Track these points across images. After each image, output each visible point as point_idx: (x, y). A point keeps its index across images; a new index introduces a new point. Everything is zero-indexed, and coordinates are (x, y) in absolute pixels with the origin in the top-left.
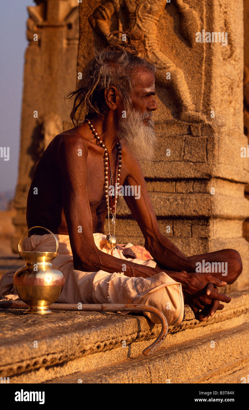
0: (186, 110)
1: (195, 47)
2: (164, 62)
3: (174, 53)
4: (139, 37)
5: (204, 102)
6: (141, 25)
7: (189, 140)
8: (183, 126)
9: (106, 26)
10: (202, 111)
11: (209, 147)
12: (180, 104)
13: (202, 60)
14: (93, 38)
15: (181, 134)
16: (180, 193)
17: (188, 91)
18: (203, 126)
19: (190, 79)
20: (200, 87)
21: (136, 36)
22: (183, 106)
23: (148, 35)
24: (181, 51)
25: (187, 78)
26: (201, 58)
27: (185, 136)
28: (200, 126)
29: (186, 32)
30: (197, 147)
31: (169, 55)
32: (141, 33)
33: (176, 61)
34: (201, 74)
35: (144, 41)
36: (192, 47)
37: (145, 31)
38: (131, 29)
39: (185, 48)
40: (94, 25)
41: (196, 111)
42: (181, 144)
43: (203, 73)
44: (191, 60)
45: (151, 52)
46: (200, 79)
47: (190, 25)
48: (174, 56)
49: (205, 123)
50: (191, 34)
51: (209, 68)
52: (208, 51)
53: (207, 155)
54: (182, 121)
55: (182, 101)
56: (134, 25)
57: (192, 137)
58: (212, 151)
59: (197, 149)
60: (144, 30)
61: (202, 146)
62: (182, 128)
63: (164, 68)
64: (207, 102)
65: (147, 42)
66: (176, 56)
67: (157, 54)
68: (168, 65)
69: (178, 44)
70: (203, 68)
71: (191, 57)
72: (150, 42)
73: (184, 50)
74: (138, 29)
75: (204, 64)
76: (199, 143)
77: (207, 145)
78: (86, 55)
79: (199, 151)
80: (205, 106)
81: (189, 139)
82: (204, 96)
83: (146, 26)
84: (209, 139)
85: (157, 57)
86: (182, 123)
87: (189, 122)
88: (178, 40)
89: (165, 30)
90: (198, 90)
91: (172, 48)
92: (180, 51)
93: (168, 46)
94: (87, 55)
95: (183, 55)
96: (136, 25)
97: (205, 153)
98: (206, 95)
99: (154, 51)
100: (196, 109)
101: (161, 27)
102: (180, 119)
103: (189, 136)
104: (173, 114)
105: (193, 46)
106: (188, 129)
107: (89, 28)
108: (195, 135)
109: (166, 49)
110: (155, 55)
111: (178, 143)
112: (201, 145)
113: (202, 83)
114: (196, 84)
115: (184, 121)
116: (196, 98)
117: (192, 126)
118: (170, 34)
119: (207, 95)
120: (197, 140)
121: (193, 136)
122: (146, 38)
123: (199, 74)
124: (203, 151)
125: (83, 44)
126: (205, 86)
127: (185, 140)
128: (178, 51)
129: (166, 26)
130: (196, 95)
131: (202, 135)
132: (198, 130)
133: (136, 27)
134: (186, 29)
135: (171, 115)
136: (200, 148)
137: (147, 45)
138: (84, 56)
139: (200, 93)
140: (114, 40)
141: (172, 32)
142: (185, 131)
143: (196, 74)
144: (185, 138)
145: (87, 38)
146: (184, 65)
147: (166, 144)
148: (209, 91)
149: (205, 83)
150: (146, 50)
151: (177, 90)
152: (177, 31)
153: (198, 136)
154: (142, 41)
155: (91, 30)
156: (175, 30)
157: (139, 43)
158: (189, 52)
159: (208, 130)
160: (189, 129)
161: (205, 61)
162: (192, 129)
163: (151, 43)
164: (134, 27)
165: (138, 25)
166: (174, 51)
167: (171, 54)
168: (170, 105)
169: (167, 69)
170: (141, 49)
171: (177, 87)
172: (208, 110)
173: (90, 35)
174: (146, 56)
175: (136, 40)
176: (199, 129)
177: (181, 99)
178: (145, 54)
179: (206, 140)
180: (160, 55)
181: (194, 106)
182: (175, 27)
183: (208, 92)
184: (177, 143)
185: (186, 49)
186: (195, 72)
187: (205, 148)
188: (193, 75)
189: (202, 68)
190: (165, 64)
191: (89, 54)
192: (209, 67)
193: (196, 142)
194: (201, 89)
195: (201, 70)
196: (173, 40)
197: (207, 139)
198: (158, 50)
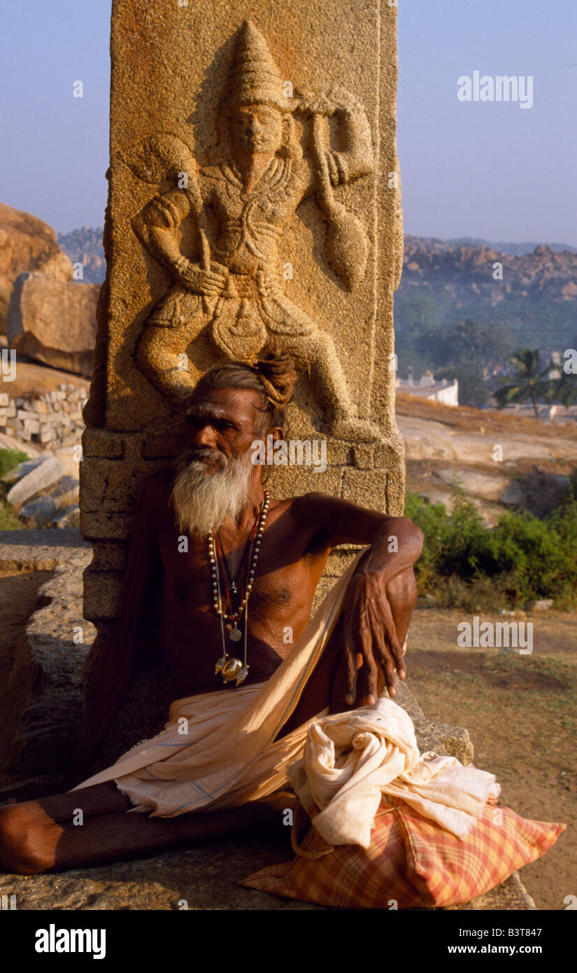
0: (344, 418)
1: (356, 292)
2: (299, 322)
3: (313, 302)
4: (248, 270)
5: (375, 400)
6: (253, 246)
7: (352, 477)
8: (339, 448)
9: (171, 241)
10: (371, 417)
11: (391, 490)
12: (333, 405)
13: (370, 318)
14: (143, 264)
15: (335, 464)
16: (331, 576)
17: (344, 377)
18: (378, 448)
19: (346, 354)
20: (366, 370)
21: (242, 268)
22: (337, 409)
23: (266, 266)
24: (328, 297)
25: (340, 352)
26: (368, 314)
27: (343, 469)
28: (371, 449)
29: (341, 260)
30: (367, 491)
31: (304, 305)
32: (252, 262)
33: (317, 318)
34: (368, 345)
35: (258, 276)
36: (351, 291)
37: (262, 259)
38: (232, 252)
39: (337, 291)
40: (146, 237)
41: (359, 418)
42: (336, 484)
43: (373, 344)
44: (348, 316)
45: (270, 298)
46: (367, 355)
47: (350, 247)
48: (314, 308)
49: (381, 444)
50: (351, 266)
51: (385, 333)
52: (381, 301)
53: (388, 506)
54: (336, 438)
55: (337, 401)
56: (240, 244)
57: (358, 471)
58: (398, 498)
59: (367, 494)
60: (260, 255)
61: (377, 488)
62: (336, 454)
63: (302, 334)
64: (381, 401)
65: (263, 279)
66: (317, 307)
67: (283, 305)
68: (308, 328)
69: (322, 283)
70: (373, 332)
71: (350, 310)
72: (268, 279)
73: (334, 296)
74: (247, 254)
75: (374, 326)
76: (371, 483)
77: (386, 487)
78: (129, 299)
79: (371, 498)
80: (376, 408)
81: (352, 475)
82: (374, 387)
83: (263, 247)
84: (391, 474)
85: (284, 311)
86: (337, 443)
87: (351, 442)
88: (321, 274)
89: (294, 253)
90: (362, 375)
91: (309, 291)
92: (326, 297)
93: (300, 286)
94: (131, 298)
95: (333, 305)
96: (243, 245)
97: (384, 502)
98: (377, 387)
99: (276, 298)
100: (360, 414)
101: (287, 247)
102: (331, 435)
103: (352, 468)
104: (314, 423)
105: (354, 290)
106: (348, 455)
107: (133, 243)
108: (362, 465)
109: (296, 293)
110: (279, 306)
111: (330, 482)
112: (375, 486)
113: (370, 363)
114: (359, 365)
115: (341, 439)
116: (358, 392)
117: (357, 449)
118: (304, 262)
119: (380, 387)
120: (368, 477)
121: (359, 469)
122: (261, 272)
123: (364, 345)
124: (380, 499)
125: (122, 275)
126: (375, 369)
127: (343, 477)
128: (322, 297)
129: (297, 245)
130: (358, 384)
131: (375, 467)
132: (369, 457)
133: (242, 248)
134: (342, 255)
135: (309, 424)
136: (372, 493)
137: (263, 285)
138: (124, 302)
139: (366, 382)
140: (195, 273)
141: (310, 258)
142: (343, 458)
143: (359, 345)
144: (345, 473)
145: (130, 263)
146: (334, 326)
147: (305, 484)
148: (384, 379)
149: (376, 363)
150: (261, 295)
151: (327, 377)
152: (319, 257)
153: (369, 469)
154: (252, 278)
155: (138, 246)
156: (315, 255)
157: (246, 280)
158: (345, 301)
159: (388, 457)
160: (352, 454)
161: (377, 320)
162: (358, 455)
163: (270, 282)
164: (238, 248)
165: (247, 246)
166: (314, 297)
167: (307, 303)
168: (307, 404)
169: (306, 335)
170: (250, 292)
171: (327, 372)
172: (384, 416)
173: (136, 257)
174: (260, 307)
175: (240, 274)
176: (371, 455)
177: (335, 396)
178: (258, 303)
179: (385, 477)
180: (287, 304)
181: (356, 406)
182: (315, 249)
183: (383, 382)
184: (328, 482)
185: (339, 294)
186: (356, 340)
187: (384, 492)
188: (353, 346)
189: (371, 334)
190: (301, 325)
191: (134, 297)
192: (385, 331)
193: (366, 481)
194: (368, 375)
195: (369, 337)
196: (310, 276)
197: (387, 476)
198: (281, 294)
